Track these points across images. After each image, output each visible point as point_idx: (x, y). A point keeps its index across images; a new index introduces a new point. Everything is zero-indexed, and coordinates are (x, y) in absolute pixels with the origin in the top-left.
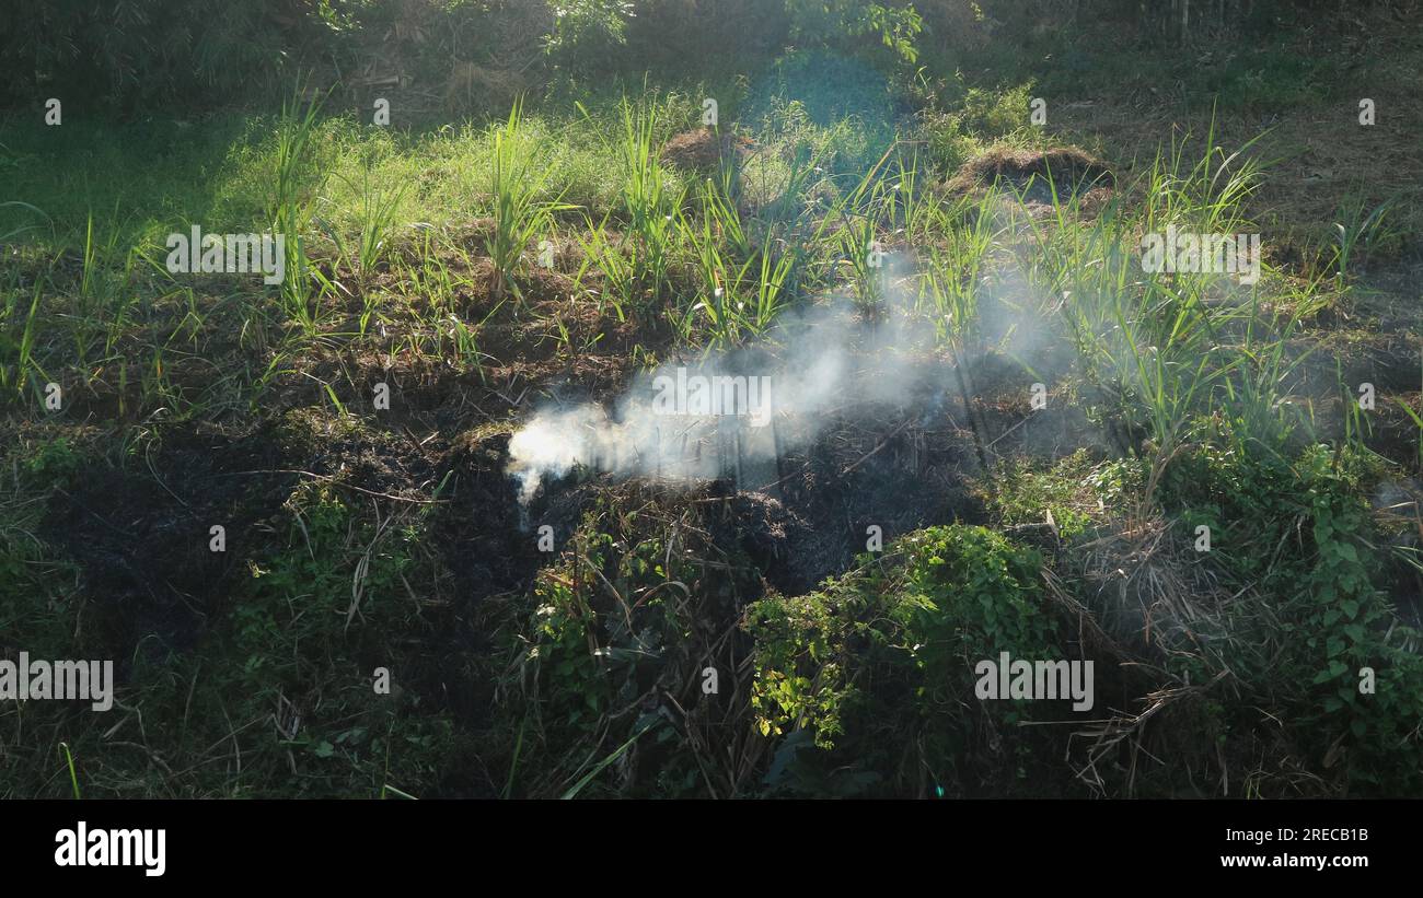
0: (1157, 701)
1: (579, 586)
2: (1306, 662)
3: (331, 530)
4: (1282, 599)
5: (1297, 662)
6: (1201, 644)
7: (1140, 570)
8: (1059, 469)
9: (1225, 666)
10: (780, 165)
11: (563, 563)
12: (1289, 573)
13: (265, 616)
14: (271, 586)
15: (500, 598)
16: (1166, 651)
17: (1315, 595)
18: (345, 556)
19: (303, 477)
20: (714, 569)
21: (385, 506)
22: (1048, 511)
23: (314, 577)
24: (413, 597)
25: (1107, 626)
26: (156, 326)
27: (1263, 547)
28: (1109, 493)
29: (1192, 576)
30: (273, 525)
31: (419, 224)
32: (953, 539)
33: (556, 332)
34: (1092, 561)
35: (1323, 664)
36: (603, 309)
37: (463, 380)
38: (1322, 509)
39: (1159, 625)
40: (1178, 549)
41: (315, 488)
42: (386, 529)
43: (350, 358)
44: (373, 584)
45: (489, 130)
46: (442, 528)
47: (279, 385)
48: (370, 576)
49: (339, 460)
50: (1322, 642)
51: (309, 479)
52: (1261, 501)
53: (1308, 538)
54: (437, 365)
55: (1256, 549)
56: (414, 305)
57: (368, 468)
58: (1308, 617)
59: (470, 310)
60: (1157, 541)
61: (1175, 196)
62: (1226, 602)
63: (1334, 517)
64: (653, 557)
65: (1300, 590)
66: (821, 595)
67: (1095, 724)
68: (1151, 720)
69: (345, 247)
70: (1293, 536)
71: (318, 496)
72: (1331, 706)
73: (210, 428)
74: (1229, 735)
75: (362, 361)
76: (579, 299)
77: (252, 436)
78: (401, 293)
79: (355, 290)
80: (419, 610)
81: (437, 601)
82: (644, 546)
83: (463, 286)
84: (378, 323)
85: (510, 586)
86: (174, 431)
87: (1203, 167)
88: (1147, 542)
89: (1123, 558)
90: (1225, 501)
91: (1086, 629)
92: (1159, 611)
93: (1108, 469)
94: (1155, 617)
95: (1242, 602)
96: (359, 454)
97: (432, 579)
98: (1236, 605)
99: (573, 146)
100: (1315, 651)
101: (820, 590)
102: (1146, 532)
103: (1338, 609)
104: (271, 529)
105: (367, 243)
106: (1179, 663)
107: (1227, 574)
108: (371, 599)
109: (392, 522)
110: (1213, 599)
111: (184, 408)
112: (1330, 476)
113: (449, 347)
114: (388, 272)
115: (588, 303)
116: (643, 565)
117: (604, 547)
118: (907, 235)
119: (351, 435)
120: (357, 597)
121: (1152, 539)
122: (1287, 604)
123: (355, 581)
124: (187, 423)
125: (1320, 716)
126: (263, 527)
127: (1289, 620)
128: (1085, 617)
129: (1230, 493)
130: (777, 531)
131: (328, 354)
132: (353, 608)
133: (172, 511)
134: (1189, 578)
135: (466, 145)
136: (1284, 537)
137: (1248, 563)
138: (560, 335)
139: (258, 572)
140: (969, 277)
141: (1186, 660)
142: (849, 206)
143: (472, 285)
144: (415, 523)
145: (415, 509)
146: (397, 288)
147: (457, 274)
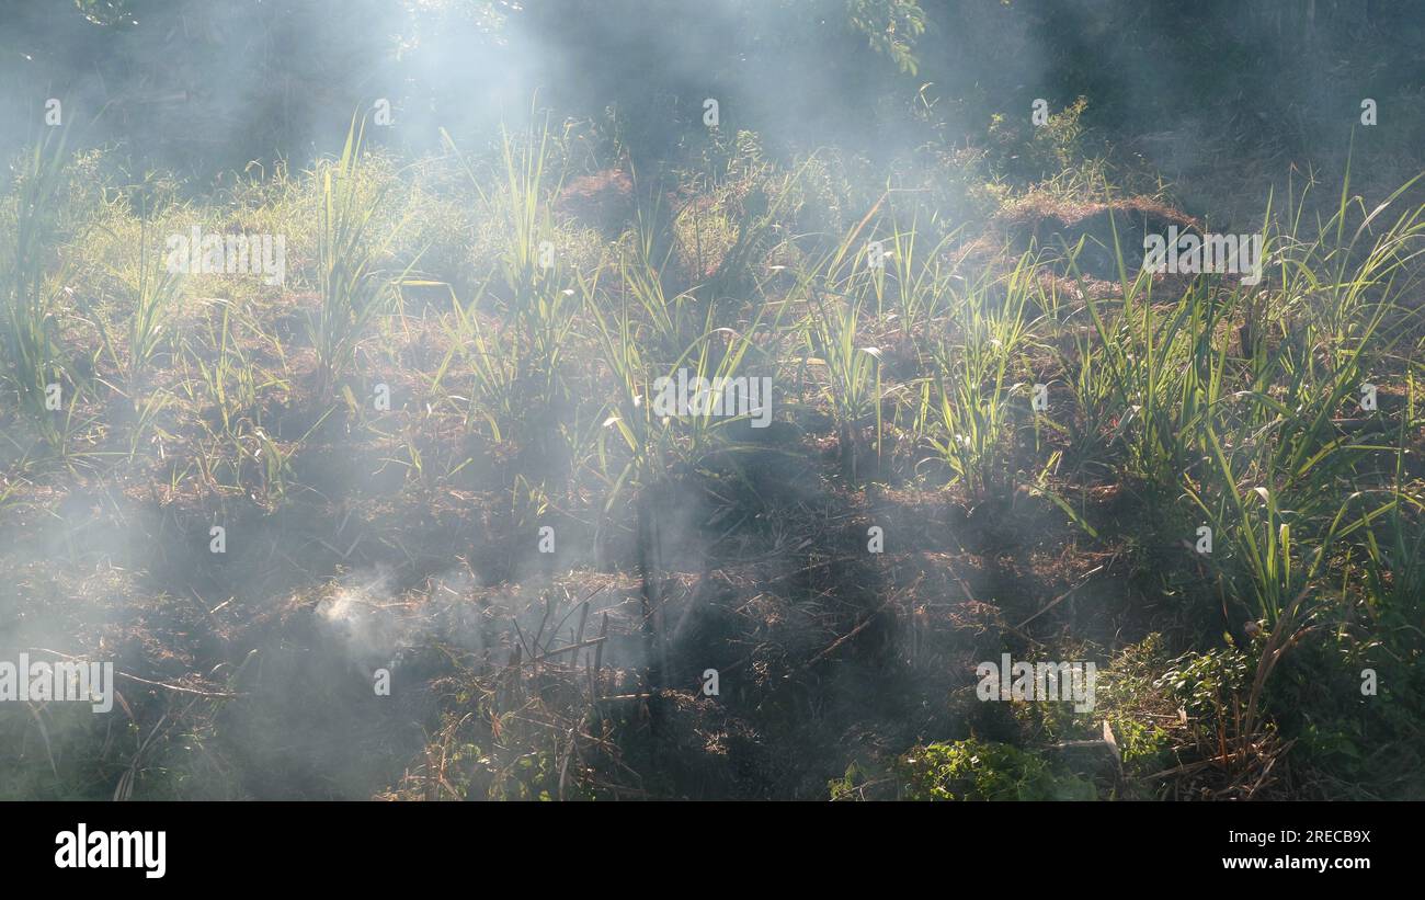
3: (82, 732)
8: (1122, 662)
10: (723, 221)
18: (100, 772)
19: (45, 655)
22: (1106, 723)
28: (1195, 699)
31: (213, 300)
32: (967, 761)
33: (404, 454)
36: (470, 425)
37: (273, 521)
40: (1297, 783)
42: (160, 732)
43: (114, 489)
45: (312, 168)
49: (96, 634)
51: (53, 658)
54: (236, 499)
56: (205, 415)
59: (284, 422)
61: (1294, 268)
64: (538, 777)
69: (108, 332)
75: (131, 492)
76: (438, 409)
78: (187, 397)
82: (524, 762)
83: (274, 388)
84: (153, 440)
87: (1335, 226)
88: (1252, 772)
93: (1194, 664)
96: (124, 623)
99: (430, 192)
102: (1250, 757)
105: (140, 327)
109: (168, 723)
113: (253, 473)
114: (170, 367)
115: (450, 415)
116: (522, 790)
117: (468, 763)
118: (904, 322)
119: (112, 597)
121: (1259, 768)
130: (715, 745)
131: (83, 482)
135: (281, 190)
138: (411, 461)
140: (993, 385)
142: (821, 281)
143: (287, 388)
144: (201, 724)
145: (201, 704)
146: (181, 390)
147: (266, 371)
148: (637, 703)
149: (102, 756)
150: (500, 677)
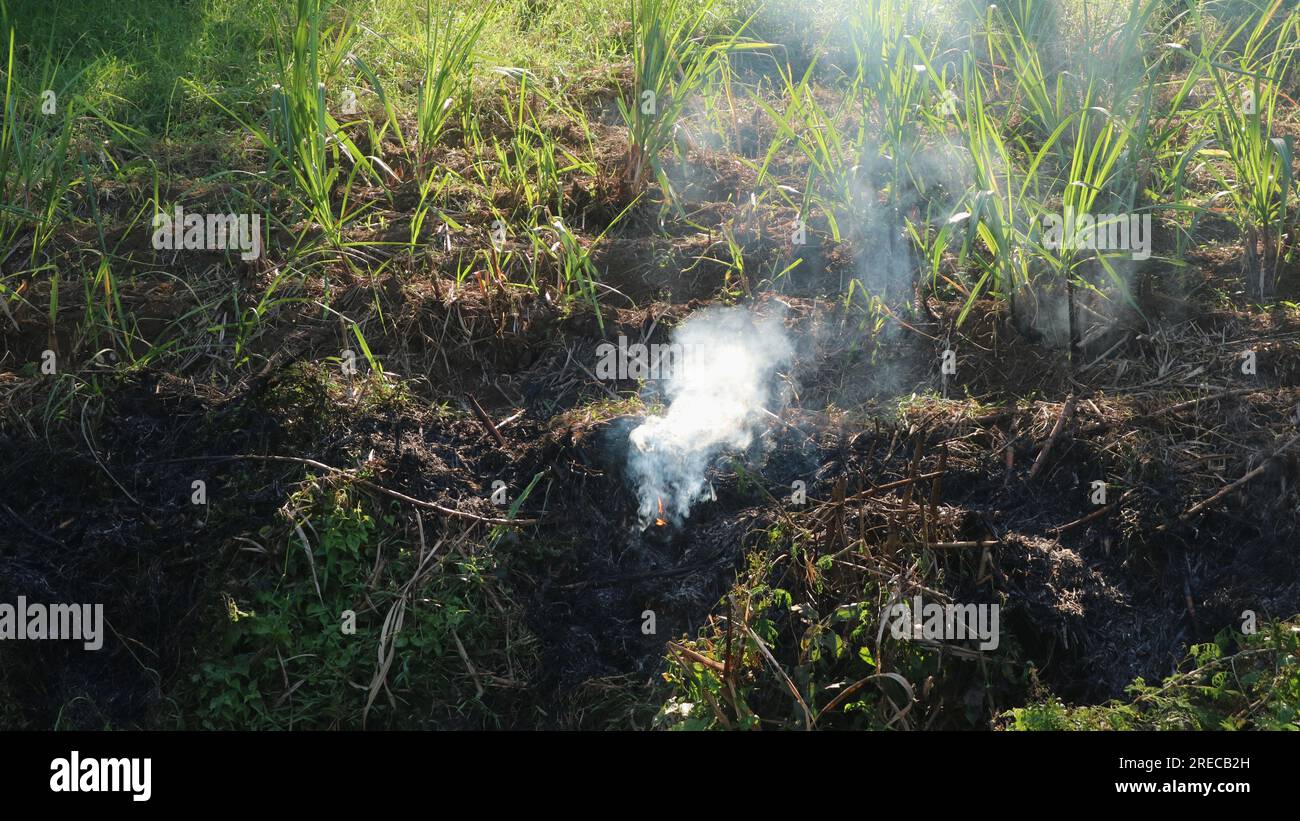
1: (734, 672)
3: (349, 555)
11: (710, 634)
13: (245, 682)
14: (256, 636)
15: (607, 683)
18: (368, 598)
19: (311, 468)
20: (958, 659)
21: (434, 524)
23: (320, 628)
24: (472, 670)
26: (106, 221)
30: (262, 542)
31: (512, 70)
36: (805, 219)
37: (569, 326)
41: (328, 487)
42: (434, 560)
43: (392, 285)
44: (410, 645)
46: (522, 563)
47: (279, 324)
48: (402, 635)
49: (367, 445)
51: (319, 472)
54: (528, 300)
56: (500, 202)
57: (410, 462)
59: (587, 212)
64: (856, 632)
66: (1126, 709)
71: (332, 501)
73: (176, 384)
75: (413, 288)
76: (766, 201)
77: (238, 400)
78: (480, 182)
79: (409, 172)
80: (481, 692)
81: (508, 681)
82: (843, 612)
83: (577, 172)
84: (440, 229)
85: (625, 667)
86: (123, 386)
96: (398, 436)
97: (502, 645)
101: (1127, 699)
104: (259, 548)
105: (429, 98)
108: (406, 668)
109: (443, 550)
111: (140, 350)
113: (548, 271)
115: (781, 209)
116: (840, 645)
117: (778, 611)
119: (385, 407)
120: (385, 664)
123: (383, 638)
124: (143, 374)
126: (247, 544)
130: (1070, 603)
131: (358, 275)
132: (378, 681)
133: (116, 510)
138: (730, 260)
139: (236, 613)
143: (593, 172)
144: (479, 553)
145: (480, 531)
146: (474, 174)
147: (570, 154)
148: (978, 552)
149: (370, 583)
150: (819, 516)
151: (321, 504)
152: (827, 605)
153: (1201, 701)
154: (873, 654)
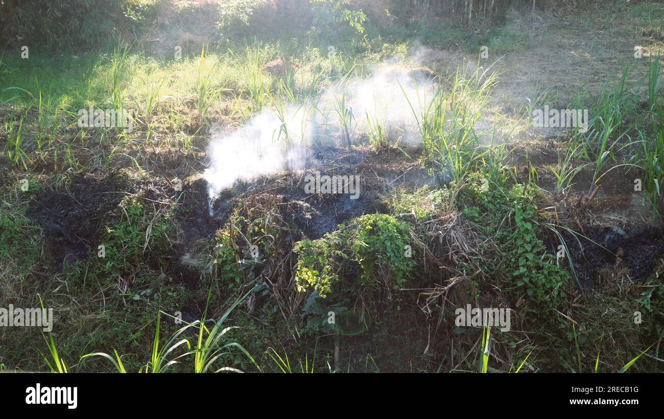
0: (453, 281)
1: (232, 236)
2: (511, 267)
3: (137, 215)
4: (502, 243)
5: (507, 267)
6: (470, 260)
7: (448, 232)
8: (417, 193)
9: (480, 269)
10: (309, 74)
11: (226, 228)
12: (505, 233)
13: (113, 247)
14: (114, 236)
15: (202, 241)
16: (457, 262)
17: (515, 242)
18: (142, 225)
19: (126, 194)
20: (284, 230)
21: (157, 206)
22: (413, 209)
23: (131, 233)
24: (169, 240)
25: (435, 253)
26: (68, 136)
27: (495, 223)
28: (436, 202)
29: (467, 234)
30: (115, 213)
31: (168, 97)
32: (376, 219)
34: (429, 228)
35: (517, 268)
37: (187, 157)
38: (519, 209)
39: (455, 252)
40: (462, 223)
41: (131, 198)
42: (158, 214)
43: (143, 149)
44: (153, 235)
45: (195, 59)
46: (179, 214)
47: (116, 159)
48: (152, 232)
49: (140, 188)
50: (517, 260)
51: (128, 195)
52: (495, 206)
53: (513, 220)
54: (176, 151)
55: (493, 224)
56: (167, 128)
57: (151, 192)
58: (512, 250)
59: (190, 130)
60: (454, 221)
61: (464, 86)
62: (480, 244)
63: (523, 212)
64: (260, 225)
65: (509, 240)
66: (324, 240)
67: (429, 290)
68: (451, 289)
69: (140, 106)
70: (507, 219)
71: (132, 202)
72: (520, 284)
73: (90, 176)
74: (481, 294)
75: (148, 150)
76: (231, 126)
77: (106, 179)
78: (162, 123)
79: (144, 122)
80: (171, 245)
81: (178, 242)
82: (257, 221)
83: (186, 121)
84: (153, 135)
85: (206, 236)
86: (76, 177)
87: (475, 75)
89: (441, 227)
90: (481, 206)
91: (426, 253)
92: (454, 248)
93: (436, 193)
94: (453, 250)
95: (487, 244)
96: (147, 185)
97: (176, 234)
98: (484, 245)
99: (228, 66)
100: (514, 263)
101: (324, 238)
102: (450, 217)
103: (524, 247)
104: (114, 214)
105: (148, 104)
106: (461, 267)
107: (481, 233)
108: (153, 241)
109: (160, 212)
110: (475, 243)
111: (80, 168)
112: (522, 196)
113: (181, 145)
114: (157, 115)
116: (256, 229)
117: (242, 222)
119: (144, 178)
120: (147, 240)
121: (452, 220)
122: (504, 245)
123: (147, 234)
124: (81, 174)
125: (515, 287)
126: (111, 214)
127: (505, 251)
128: (426, 250)
129: (483, 202)
130: (308, 216)
131: (134, 147)
132: (146, 244)
133: (76, 207)
134: (467, 235)
135: (186, 66)
136: (504, 220)
137: (489, 229)
139: (109, 231)
141: (465, 266)
143: (190, 120)
144: (169, 212)
145: (169, 207)
146: (161, 121)
147: (184, 116)
148: (287, 205)
149: (142, 221)
151: (129, 203)
152: (253, 220)
153: (341, 237)
154: (265, 231)
